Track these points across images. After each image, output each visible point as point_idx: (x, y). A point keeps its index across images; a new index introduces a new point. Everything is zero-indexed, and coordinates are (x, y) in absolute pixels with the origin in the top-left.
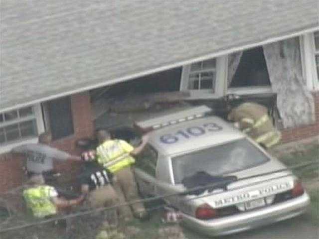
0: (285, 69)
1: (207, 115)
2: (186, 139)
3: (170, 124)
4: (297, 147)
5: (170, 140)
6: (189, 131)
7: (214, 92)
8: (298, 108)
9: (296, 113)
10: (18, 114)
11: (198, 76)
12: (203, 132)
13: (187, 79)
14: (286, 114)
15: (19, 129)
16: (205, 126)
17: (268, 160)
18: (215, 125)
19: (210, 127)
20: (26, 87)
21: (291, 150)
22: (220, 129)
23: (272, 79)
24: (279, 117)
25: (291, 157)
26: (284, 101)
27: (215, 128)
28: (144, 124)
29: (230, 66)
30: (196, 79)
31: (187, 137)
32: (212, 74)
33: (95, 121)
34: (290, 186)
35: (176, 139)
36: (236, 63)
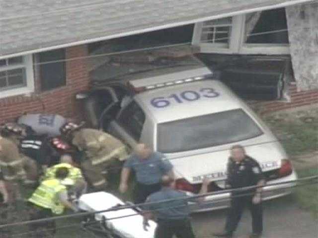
0: (306, 29)
1: (207, 78)
2: (178, 104)
3: (165, 86)
4: (309, 112)
5: (160, 104)
6: (183, 95)
7: (228, 47)
8: (315, 71)
9: (312, 77)
10: (7, 62)
11: (212, 29)
12: (198, 97)
13: (200, 32)
14: (301, 77)
15: (7, 77)
16: (202, 90)
17: (262, 133)
18: (212, 91)
19: (206, 92)
20: (15, 37)
21: (302, 115)
22: (217, 95)
23: (290, 39)
24: (293, 79)
25: (299, 122)
26: (301, 63)
27: (212, 94)
28: (137, 83)
29: (247, 22)
30: (210, 32)
31: (179, 101)
32: (228, 29)
33: (91, 73)
34: (277, 165)
35: (168, 103)
36: (255, 20)
